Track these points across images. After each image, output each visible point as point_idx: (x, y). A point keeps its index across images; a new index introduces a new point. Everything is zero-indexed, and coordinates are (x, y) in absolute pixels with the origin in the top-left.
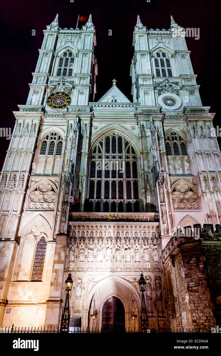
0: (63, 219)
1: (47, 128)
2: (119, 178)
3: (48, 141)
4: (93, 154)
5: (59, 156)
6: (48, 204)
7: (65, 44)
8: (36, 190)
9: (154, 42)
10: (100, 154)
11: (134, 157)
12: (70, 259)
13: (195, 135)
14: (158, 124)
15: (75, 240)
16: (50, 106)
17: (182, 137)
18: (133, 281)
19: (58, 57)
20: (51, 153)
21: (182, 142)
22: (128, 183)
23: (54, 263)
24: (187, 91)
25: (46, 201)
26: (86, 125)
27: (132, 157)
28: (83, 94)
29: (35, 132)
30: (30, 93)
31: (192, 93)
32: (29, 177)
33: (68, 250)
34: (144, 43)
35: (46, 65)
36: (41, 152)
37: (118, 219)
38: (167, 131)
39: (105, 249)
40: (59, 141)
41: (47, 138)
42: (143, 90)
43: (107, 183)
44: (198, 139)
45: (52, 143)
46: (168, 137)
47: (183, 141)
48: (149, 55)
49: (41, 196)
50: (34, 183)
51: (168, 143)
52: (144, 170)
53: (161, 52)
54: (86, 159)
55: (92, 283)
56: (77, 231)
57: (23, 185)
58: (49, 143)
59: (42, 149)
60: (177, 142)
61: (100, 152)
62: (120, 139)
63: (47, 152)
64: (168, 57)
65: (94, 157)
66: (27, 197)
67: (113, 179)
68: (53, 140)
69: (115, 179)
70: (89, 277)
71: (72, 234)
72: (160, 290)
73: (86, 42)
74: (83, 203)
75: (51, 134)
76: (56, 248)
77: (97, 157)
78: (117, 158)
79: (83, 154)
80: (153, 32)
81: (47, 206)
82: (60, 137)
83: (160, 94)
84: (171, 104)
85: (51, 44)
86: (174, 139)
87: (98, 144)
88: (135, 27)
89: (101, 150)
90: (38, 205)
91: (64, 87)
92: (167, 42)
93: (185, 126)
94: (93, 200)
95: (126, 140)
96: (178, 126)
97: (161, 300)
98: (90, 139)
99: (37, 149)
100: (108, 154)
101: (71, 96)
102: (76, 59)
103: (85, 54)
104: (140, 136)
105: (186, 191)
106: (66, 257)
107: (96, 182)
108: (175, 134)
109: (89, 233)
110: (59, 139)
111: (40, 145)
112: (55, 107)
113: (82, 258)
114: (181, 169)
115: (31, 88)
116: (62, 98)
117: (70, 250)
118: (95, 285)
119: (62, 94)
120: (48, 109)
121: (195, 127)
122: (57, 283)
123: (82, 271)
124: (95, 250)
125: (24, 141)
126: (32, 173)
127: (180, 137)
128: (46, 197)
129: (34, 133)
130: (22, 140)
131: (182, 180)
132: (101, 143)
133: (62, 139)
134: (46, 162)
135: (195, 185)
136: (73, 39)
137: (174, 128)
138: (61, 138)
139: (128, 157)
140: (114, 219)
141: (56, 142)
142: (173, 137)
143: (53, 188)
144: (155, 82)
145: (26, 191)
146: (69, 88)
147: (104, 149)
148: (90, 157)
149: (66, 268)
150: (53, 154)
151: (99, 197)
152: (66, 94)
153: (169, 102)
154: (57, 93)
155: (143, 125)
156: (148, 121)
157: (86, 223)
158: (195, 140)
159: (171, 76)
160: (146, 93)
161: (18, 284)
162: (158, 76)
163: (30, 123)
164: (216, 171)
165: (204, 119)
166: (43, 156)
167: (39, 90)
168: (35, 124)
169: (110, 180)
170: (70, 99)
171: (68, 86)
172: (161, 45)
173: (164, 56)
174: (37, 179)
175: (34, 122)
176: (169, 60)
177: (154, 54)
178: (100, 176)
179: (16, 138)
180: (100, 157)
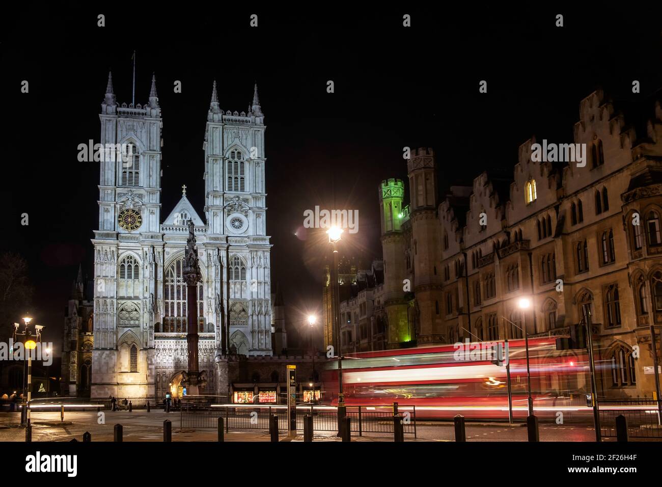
0: (151, 339)
1: (123, 253)
3: (126, 265)
4: (166, 278)
5: (137, 280)
6: (134, 321)
7: (127, 135)
8: (122, 310)
9: (230, 136)
10: (172, 278)
11: (201, 283)
13: (254, 265)
14: (223, 253)
15: (159, 351)
16: (122, 226)
17: (244, 262)
20: (130, 277)
21: (243, 267)
23: (148, 365)
24: (254, 213)
25: (132, 319)
26: (159, 253)
28: (154, 213)
29: (114, 259)
30: (100, 212)
31: (258, 216)
34: (218, 139)
35: (110, 171)
36: (122, 276)
38: (232, 257)
40: (135, 265)
41: (124, 262)
42: (213, 211)
43: (179, 304)
44: (255, 268)
45: (130, 266)
46: (232, 262)
48: (222, 160)
49: (127, 315)
50: (120, 305)
51: (231, 268)
52: (208, 297)
53: (236, 150)
54: (162, 287)
55: (172, 374)
56: (160, 345)
58: (127, 267)
59: (122, 273)
60: (238, 267)
61: (172, 276)
63: (126, 276)
64: (243, 159)
65: (167, 281)
66: (117, 316)
68: (130, 263)
69: (185, 301)
70: (170, 371)
71: (157, 347)
73: (151, 136)
74: (162, 323)
75: (127, 258)
76: (148, 356)
77: (170, 280)
79: (158, 282)
80: (231, 117)
81: (134, 323)
82: (136, 261)
83: (229, 215)
84: (238, 226)
85: (110, 136)
86: (237, 264)
87: (170, 268)
88: (209, 111)
89: (173, 274)
90: (127, 322)
91: (133, 202)
92: (244, 137)
94: (168, 318)
96: (241, 252)
98: (164, 266)
99: (118, 273)
100: (179, 279)
101: (142, 215)
103: (152, 157)
104: (207, 265)
105: (240, 312)
106: (155, 361)
107: (170, 303)
108: (238, 259)
110: (135, 263)
111: (119, 270)
112: (127, 228)
114: (239, 292)
115: (100, 205)
116: (133, 216)
117: (156, 357)
119: (132, 212)
120: (121, 230)
121: (254, 256)
124: (173, 356)
125: (106, 268)
127: (242, 263)
129: (113, 261)
130: (104, 267)
131: (238, 303)
132: (173, 268)
133: (138, 263)
134: (127, 286)
135: (247, 307)
136: (135, 124)
137: (238, 254)
141: (133, 266)
142: (235, 262)
143: (136, 308)
144: (226, 198)
145: (116, 313)
146: (140, 206)
147: (176, 274)
148: (165, 281)
149: (155, 366)
150: (132, 278)
151: (172, 315)
152: (136, 212)
153: (237, 224)
154: (127, 210)
155: (210, 254)
156: (215, 250)
158: (253, 269)
159: (243, 189)
160: (215, 215)
161: (123, 374)
162: (230, 189)
163: (108, 250)
164: (263, 298)
165: (263, 250)
166: (123, 280)
167: (109, 207)
168: (113, 251)
169: (181, 301)
170: (141, 218)
171: (137, 203)
172: (237, 141)
173: (239, 158)
174: (123, 302)
175: (112, 249)
176: (243, 163)
177: (228, 154)
178: (173, 298)
179: (99, 265)
180: (172, 281)
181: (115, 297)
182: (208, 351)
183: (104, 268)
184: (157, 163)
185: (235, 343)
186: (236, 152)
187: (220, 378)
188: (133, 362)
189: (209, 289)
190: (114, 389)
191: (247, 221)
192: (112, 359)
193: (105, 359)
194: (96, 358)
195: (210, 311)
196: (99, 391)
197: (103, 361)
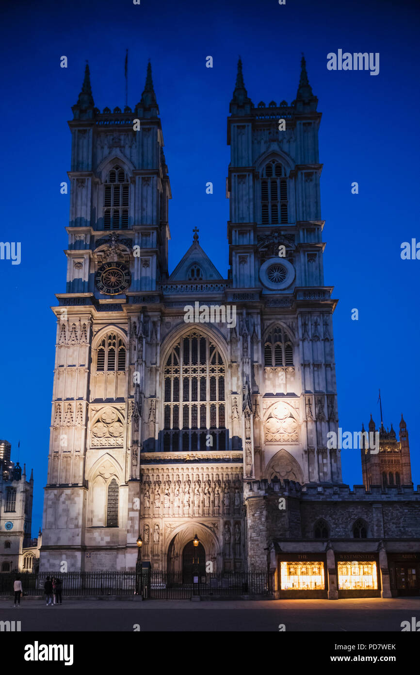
0: (135, 463)
1: (101, 329)
2: (201, 401)
3: (106, 350)
4: (167, 366)
5: (122, 372)
6: (115, 438)
7: (109, 153)
8: (98, 421)
9: (264, 140)
10: (176, 367)
11: (222, 371)
12: (145, 506)
13: (306, 335)
14: (255, 319)
15: (149, 485)
16: (101, 289)
17: (289, 334)
18: (212, 526)
19: (102, 183)
20: (111, 368)
21: (289, 345)
22: (213, 407)
23: (129, 511)
24: (304, 255)
25: (112, 435)
26: (155, 323)
27: (219, 370)
28: (148, 266)
29: (86, 339)
30: (68, 267)
31: (311, 258)
32: (87, 405)
33: (142, 496)
34: (245, 144)
35: (84, 207)
36: (98, 367)
37: (197, 459)
38: (268, 327)
39: (182, 494)
40: (120, 348)
41: (104, 345)
42: (238, 255)
43: (186, 408)
44: (309, 342)
45: (112, 352)
46: (269, 337)
47: (289, 343)
48: (251, 176)
49: (105, 430)
50: (95, 412)
51: (269, 346)
52: (232, 392)
53: (274, 162)
54: (158, 378)
55: (170, 529)
56: (150, 475)
57: (82, 417)
58: (108, 352)
59: (98, 362)
60: (280, 345)
61: (176, 363)
62: (203, 341)
63: (106, 367)
64: (285, 175)
66: (89, 432)
67: (193, 403)
68: (112, 347)
69: (196, 403)
70: (167, 523)
71: (145, 478)
72: (239, 535)
73: (145, 149)
74: (157, 438)
75: (108, 338)
76: (129, 495)
77: (172, 370)
78: (199, 371)
79: (153, 370)
81: (114, 442)
82: (120, 341)
84: (279, 278)
85: (85, 155)
86: (278, 339)
87: (173, 351)
89: (178, 360)
90: (103, 441)
92: (286, 139)
93: (294, 318)
94: (169, 431)
95: (211, 343)
96: (285, 319)
97: (240, 543)
98: (161, 344)
99: (91, 362)
100: (187, 367)
101: (131, 270)
102: (132, 188)
103: (146, 180)
104: (229, 339)
105: (286, 418)
106: (141, 503)
107: (172, 407)
108: (280, 331)
109: (165, 477)
110: (120, 345)
111: (94, 356)
113: (158, 504)
114: (282, 386)
115: (69, 258)
116: (118, 273)
117: (144, 496)
118: (173, 531)
119: (116, 267)
121: (307, 322)
122: (133, 530)
123: (159, 517)
124: (172, 495)
125: (73, 353)
126: (90, 399)
127: (286, 336)
128: (111, 430)
129: (84, 340)
130: (71, 350)
131: (281, 402)
132: (177, 349)
133: (124, 345)
134: (106, 381)
135: (297, 409)
137: (279, 322)
138: (122, 344)
139: (213, 371)
140: (192, 459)
142: (276, 336)
143: (119, 418)
145: (86, 425)
146: (126, 256)
147: (182, 359)
148: (164, 371)
149: (141, 514)
150: (113, 369)
151: (176, 427)
152: (123, 266)
153: (276, 274)
154: (109, 264)
156: (242, 313)
157: (160, 466)
158: (304, 343)
159: (285, 220)
160: (243, 260)
161: (94, 530)
162: (265, 221)
163: (77, 324)
164: (325, 391)
165: (321, 309)
166: (101, 372)
167: (82, 260)
168: (84, 324)
169: (190, 403)
170: (129, 275)
171: (123, 251)
172: (274, 147)
173: (279, 173)
174: (98, 406)
175: (82, 323)
176: (285, 182)
177: (261, 170)
178: (176, 399)
179: (62, 349)
180: (177, 371)
181: (85, 398)
182: (232, 485)
183: (71, 354)
184: (153, 188)
185: (279, 472)
186: (274, 166)
187: (251, 533)
188: (112, 510)
189: (233, 378)
190: (75, 557)
191: (293, 270)
192: (75, 503)
193: (64, 503)
194: (50, 503)
195: (235, 414)
196: (52, 561)
197: (61, 507)
